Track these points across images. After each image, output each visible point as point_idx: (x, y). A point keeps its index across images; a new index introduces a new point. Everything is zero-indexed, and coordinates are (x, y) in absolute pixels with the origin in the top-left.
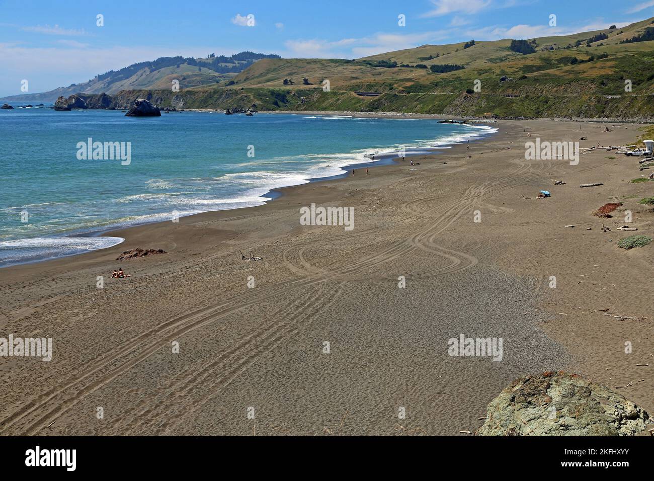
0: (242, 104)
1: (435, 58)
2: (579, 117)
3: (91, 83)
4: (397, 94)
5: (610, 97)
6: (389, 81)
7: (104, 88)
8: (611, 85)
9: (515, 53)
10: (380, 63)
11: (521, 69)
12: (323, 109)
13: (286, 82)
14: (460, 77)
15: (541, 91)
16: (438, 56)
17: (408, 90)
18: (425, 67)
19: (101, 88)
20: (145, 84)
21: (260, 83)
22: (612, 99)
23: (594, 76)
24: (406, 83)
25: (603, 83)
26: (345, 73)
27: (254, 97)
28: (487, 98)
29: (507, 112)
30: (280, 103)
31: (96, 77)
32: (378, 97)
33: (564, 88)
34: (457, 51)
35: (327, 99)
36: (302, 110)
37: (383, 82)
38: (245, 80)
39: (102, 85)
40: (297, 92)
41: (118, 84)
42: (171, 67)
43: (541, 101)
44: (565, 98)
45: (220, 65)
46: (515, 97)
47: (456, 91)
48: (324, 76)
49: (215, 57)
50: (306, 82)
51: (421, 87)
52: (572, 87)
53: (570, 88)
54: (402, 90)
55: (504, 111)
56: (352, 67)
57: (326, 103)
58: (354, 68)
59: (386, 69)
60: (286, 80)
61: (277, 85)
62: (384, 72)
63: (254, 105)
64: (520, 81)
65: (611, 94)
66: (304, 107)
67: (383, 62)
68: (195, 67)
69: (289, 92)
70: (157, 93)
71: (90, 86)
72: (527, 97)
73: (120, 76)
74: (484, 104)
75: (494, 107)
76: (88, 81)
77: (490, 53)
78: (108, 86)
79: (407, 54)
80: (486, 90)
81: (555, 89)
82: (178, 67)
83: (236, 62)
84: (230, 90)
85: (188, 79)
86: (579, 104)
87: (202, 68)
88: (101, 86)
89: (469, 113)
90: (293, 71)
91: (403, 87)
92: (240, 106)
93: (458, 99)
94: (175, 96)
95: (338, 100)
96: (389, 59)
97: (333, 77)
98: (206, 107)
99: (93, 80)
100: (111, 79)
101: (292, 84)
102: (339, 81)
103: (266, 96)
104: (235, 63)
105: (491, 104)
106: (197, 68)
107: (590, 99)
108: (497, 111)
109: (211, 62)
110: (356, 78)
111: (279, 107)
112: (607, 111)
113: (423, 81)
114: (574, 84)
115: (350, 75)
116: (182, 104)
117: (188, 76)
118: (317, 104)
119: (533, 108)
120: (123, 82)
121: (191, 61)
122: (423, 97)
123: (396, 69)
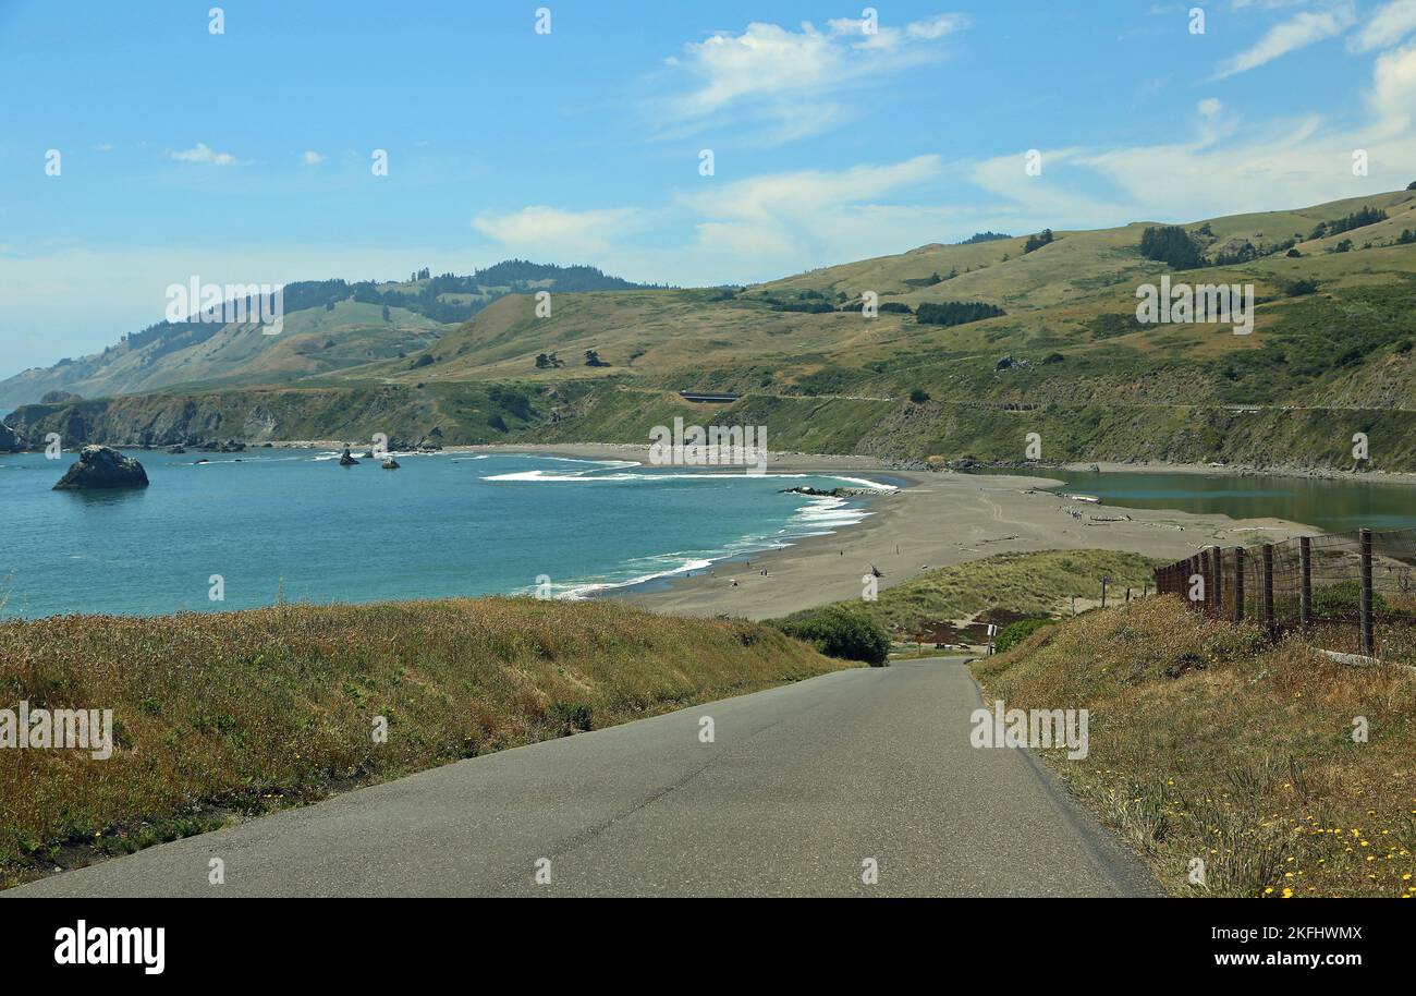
0: (409, 429)
1: (945, 279)
2: (1164, 459)
3: (110, 356)
4: (779, 396)
5: (1240, 409)
6: (766, 363)
7: (142, 368)
8: (1252, 378)
9: (1147, 262)
10: (802, 297)
11: (1090, 324)
12: (602, 438)
13: (542, 362)
14: (942, 348)
15: (1087, 395)
16: (953, 275)
17: (811, 386)
18: (904, 309)
19: (134, 368)
20: (243, 357)
21: (488, 361)
22: (1246, 414)
23: (1213, 355)
24: (806, 367)
25: (1231, 375)
26: (701, 332)
27: (442, 409)
28: (959, 414)
29: (998, 449)
30: (509, 420)
31: (123, 339)
32: (732, 404)
33: (1141, 387)
34: (1005, 260)
35: (614, 411)
36: (550, 442)
37: (752, 365)
38: (460, 352)
39: (137, 362)
40: (562, 389)
41: (177, 357)
42: (312, 310)
43: (1082, 421)
44: (1139, 410)
45: (440, 298)
46: (1025, 408)
47: (903, 391)
48: (644, 340)
49: (432, 277)
50: (593, 361)
51: (840, 376)
52: (1159, 383)
53: (1155, 387)
54: (793, 387)
55: (992, 445)
56: (721, 313)
57: (608, 423)
58: (727, 316)
59: (806, 316)
60: (543, 356)
61: (517, 371)
62: (799, 326)
63: (436, 432)
64: (1045, 367)
65: (1244, 402)
66: (558, 432)
67: (812, 295)
68: (377, 306)
69: (539, 391)
70: (210, 403)
71: (108, 363)
72: (1053, 408)
73: (183, 335)
74: (950, 427)
75: (972, 437)
76: (103, 351)
77: (1084, 265)
78: (150, 364)
79: (878, 270)
80: (960, 391)
81: (1121, 388)
82: (331, 307)
83: (483, 289)
84: (395, 388)
85: (339, 346)
86: (1167, 428)
87: (391, 309)
88: (135, 362)
89: (912, 453)
90: (580, 326)
91: (796, 379)
92: (403, 434)
93: (891, 417)
94: (255, 409)
95: (639, 412)
96: (831, 287)
97: (665, 342)
98: (330, 434)
99: (115, 348)
100: (161, 343)
101: (556, 366)
102: (679, 354)
103: (475, 402)
104: (481, 294)
105: (968, 428)
106: (378, 309)
107: (1192, 414)
108: (976, 448)
109: (417, 293)
110: (724, 344)
111: (504, 429)
112: (1227, 449)
113: (849, 360)
114: (1166, 376)
115: (708, 338)
116: (270, 429)
117: (342, 337)
118: (588, 424)
119: (1063, 438)
120: (189, 352)
121: (366, 292)
122: (825, 408)
123: (829, 317)
